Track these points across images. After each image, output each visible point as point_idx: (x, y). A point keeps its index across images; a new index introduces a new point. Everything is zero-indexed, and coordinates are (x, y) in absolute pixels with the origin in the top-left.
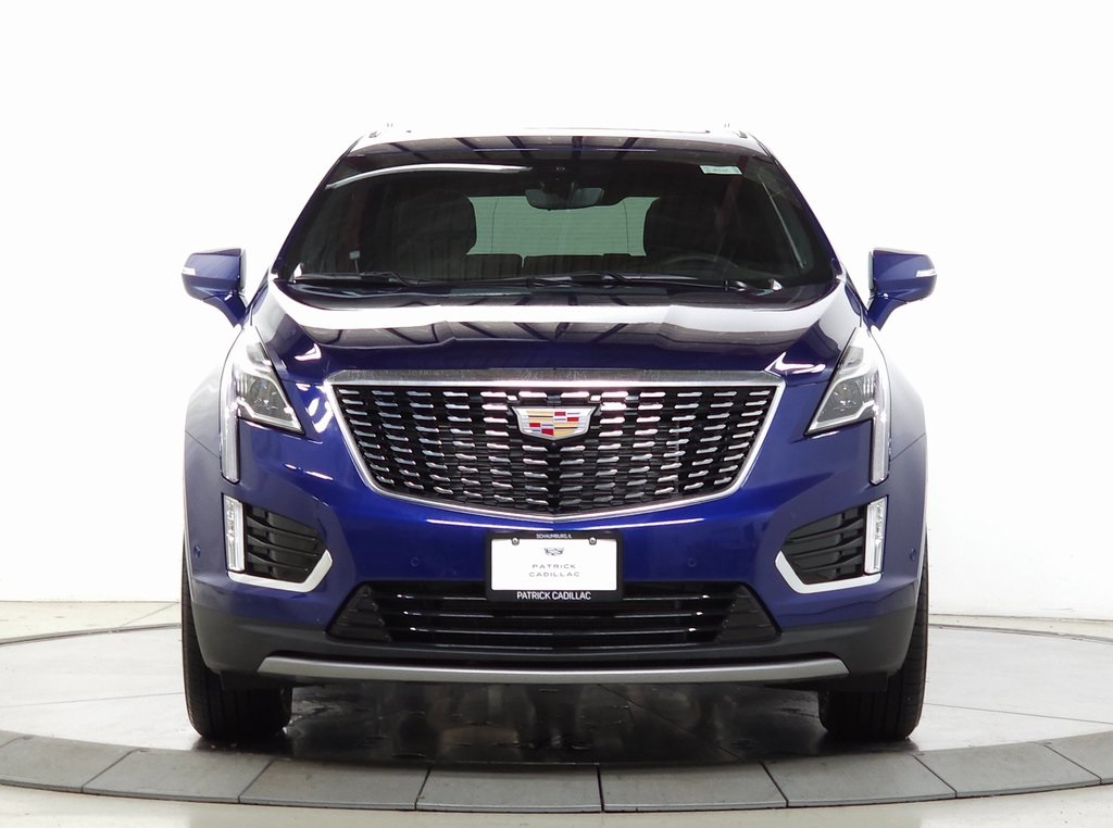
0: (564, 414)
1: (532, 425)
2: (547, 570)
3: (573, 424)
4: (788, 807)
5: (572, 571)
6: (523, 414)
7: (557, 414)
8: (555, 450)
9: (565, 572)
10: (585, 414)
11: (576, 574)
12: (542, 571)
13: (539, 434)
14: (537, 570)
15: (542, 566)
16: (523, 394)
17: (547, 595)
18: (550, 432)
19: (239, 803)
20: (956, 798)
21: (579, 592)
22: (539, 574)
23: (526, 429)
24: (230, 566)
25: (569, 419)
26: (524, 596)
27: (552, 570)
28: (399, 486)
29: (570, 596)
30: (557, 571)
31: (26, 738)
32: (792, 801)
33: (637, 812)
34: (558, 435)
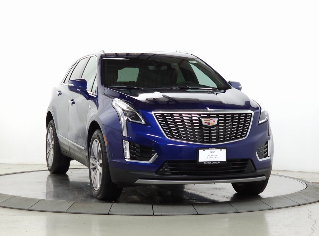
0: (212, 120)
1: (205, 122)
2: (211, 157)
3: (214, 122)
4: (198, 214)
5: (216, 157)
6: (203, 120)
7: (211, 120)
8: (210, 128)
9: (215, 157)
10: (216, 120)
11: (217, 157)
12: (210, 157)
13: (207, 125)
14: (208, 157)
15: (210, 156)
16: (202, 115)
17: (211, 163)
18: (209, 124)
19: (66, 213)
20: (238, 212)
21: (218, 162)
22: (209, 158)
23: (204, 123)
24: (125, 157)
25: (213, 121)
26: (206, 163)
27: (212, 157)
28: (173, 137)
29: (216, 163)
30: (213, 157)
31: (15, 197)
32: (199, 213)
33: (162, 215)
34: (211, 125)
